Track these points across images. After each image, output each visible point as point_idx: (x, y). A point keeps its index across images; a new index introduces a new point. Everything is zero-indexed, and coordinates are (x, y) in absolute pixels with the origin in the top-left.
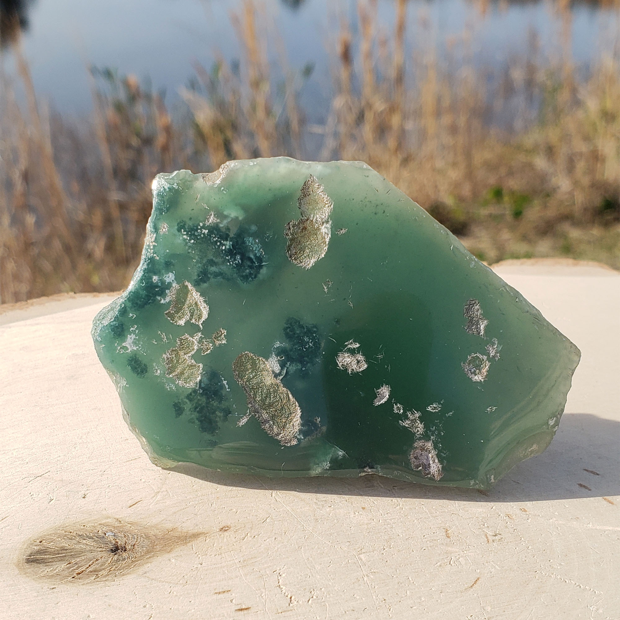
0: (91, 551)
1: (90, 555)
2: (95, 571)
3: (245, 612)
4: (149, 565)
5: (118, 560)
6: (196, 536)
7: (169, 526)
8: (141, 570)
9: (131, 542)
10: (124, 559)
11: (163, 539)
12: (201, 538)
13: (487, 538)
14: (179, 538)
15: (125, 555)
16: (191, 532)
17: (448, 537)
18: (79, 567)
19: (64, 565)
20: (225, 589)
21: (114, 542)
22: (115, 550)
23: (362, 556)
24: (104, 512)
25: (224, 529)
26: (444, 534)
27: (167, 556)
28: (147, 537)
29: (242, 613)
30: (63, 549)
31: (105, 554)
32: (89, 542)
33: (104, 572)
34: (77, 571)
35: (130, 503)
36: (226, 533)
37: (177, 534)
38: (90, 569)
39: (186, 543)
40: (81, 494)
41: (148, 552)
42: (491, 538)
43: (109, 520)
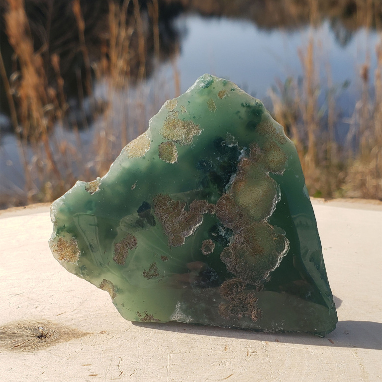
0: (27, 336)
1: (26, 338)
2: (25, 346)
3: (94, 376)
4: (54, 346)
5: (39, 342)
6: (85, 334)
7: (74, 327)
8: (48, 349)
9: (50, 334)
10: (42, 342)
11: (68, 334)
12: (88, 336)
13: (248, 353)
14: (76, 334)
15: (44, 340)
16: (84, 332)
17: (226, 350)
18: (17, 343)
19: (10, 341)
20: (89, 363)
21: (41, 333)
22: (41, 337)
23: (171, 355)
24: (43, 317)
25: (102, 333)
26: (224, 348)
27: (66, 343)
28: (60, 332)
29: (92, 377)
30: (14, 333)
31: (34, 338)
32: (29, 331)
33: (29, 347)
34: (15, 345)
35: (58, 314)
36: (102, 335)
37: (76, 332)
38: (23, 345)
39: (79, 337)
40: (35, 306)
41: (57, 340)
42: (249, 354)
43: (44, 321)
